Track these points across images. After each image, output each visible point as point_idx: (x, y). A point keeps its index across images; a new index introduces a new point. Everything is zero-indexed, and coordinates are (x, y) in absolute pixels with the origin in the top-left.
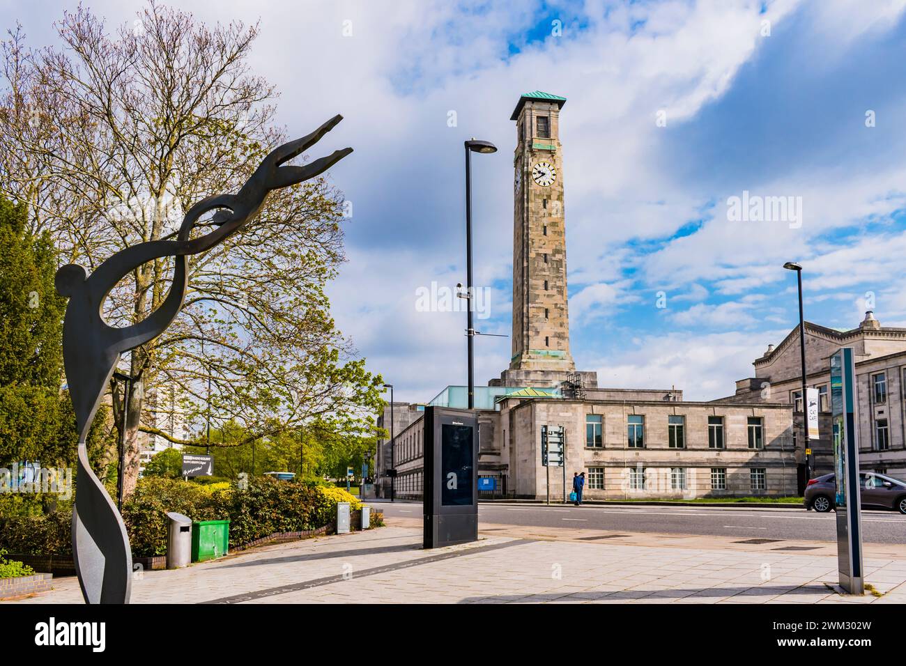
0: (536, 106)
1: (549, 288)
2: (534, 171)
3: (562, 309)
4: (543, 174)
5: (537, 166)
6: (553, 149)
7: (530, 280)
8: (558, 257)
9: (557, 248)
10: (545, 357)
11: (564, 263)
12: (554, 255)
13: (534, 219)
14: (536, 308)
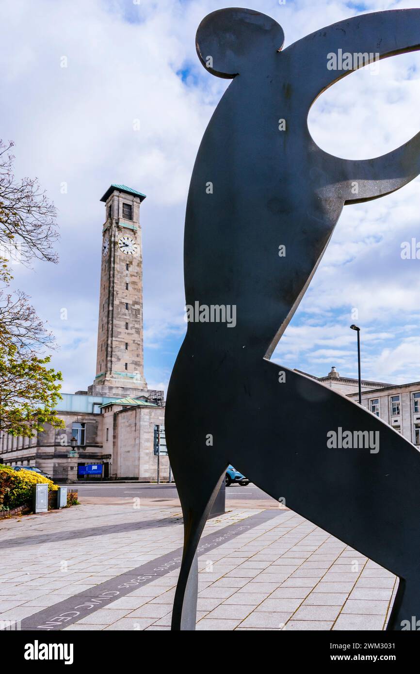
0: (122, 195)
1: (129, 328)
2: (120, 242)
3: (139, 345)
4: (127, 246)
5: (122, 239)
6: (135, 229)
7: (114, 320)
8: (137, 307)
9: (137, 301)
10: (124, 378)
11: (141, 312)
12: (133, 305)
13: (119, 277)
14: (119, 341)
